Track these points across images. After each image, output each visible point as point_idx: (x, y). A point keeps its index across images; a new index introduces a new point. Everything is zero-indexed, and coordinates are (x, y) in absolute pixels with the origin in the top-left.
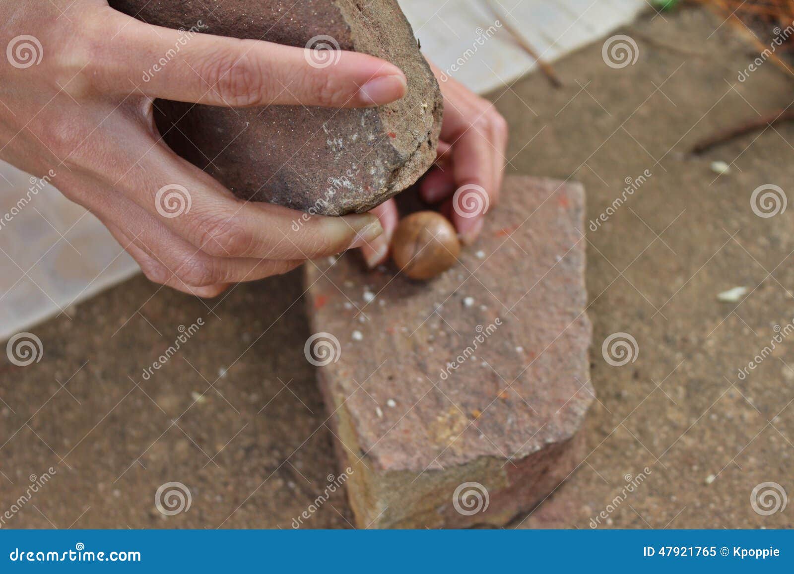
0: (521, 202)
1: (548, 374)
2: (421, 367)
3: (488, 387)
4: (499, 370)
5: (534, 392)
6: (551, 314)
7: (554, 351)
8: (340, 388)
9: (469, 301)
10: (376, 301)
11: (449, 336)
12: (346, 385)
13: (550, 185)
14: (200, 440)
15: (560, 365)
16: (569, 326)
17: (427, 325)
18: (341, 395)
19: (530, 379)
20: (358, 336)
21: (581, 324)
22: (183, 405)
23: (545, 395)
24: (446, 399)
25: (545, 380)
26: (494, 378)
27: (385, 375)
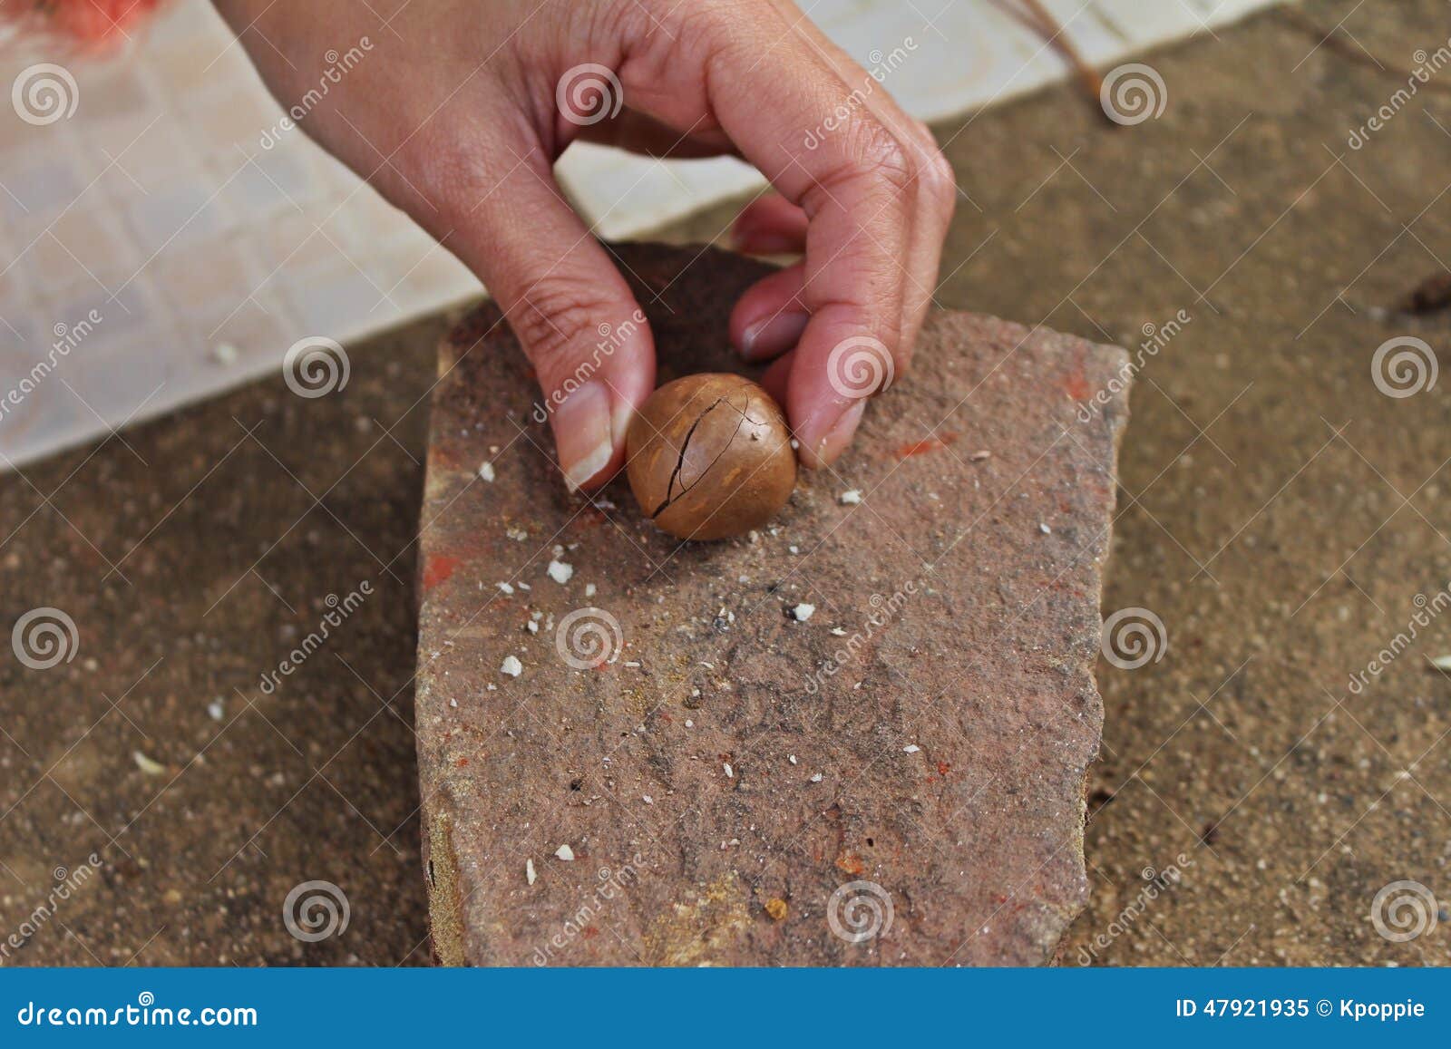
0: (972, 377)
1: (976, 823)
2: (657, 766)
3: (817, 839)
4: (854, 797)
5: (932, 867)
6: (1007, 667)
7: (1001, 764)
8: (445, 795)
9: (805, 611)
10: (576, 584)
11: (740, 692)
12: (461, 790)
13: (1050, 344)
14: (131, 872)
15: (1010, 804)
16: (1047, 702)
17: (690, 662)
18: (443, 816)
19: (929, 832)
20: (513, 666)
21: (1080, 701)
22: (108, 779)
23: (960, 878)
24: (704, 858)
25: (964, 839)
26: (837, 816)
27: (564, 777)
